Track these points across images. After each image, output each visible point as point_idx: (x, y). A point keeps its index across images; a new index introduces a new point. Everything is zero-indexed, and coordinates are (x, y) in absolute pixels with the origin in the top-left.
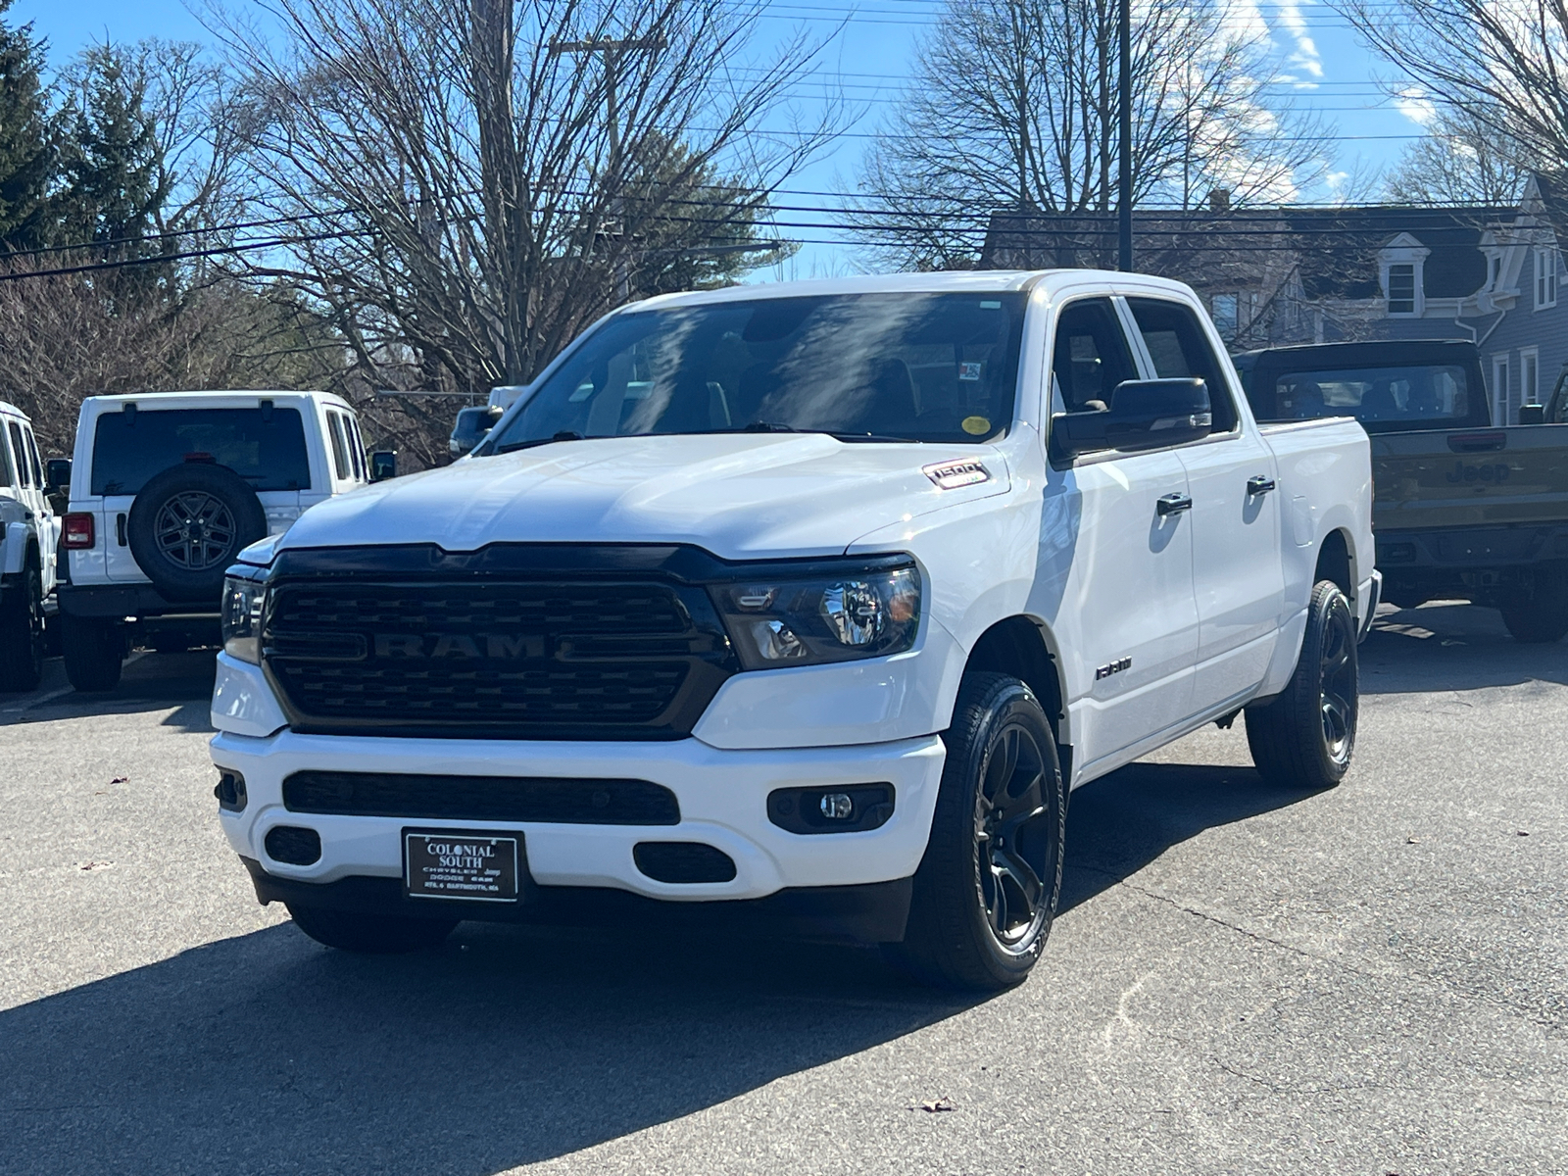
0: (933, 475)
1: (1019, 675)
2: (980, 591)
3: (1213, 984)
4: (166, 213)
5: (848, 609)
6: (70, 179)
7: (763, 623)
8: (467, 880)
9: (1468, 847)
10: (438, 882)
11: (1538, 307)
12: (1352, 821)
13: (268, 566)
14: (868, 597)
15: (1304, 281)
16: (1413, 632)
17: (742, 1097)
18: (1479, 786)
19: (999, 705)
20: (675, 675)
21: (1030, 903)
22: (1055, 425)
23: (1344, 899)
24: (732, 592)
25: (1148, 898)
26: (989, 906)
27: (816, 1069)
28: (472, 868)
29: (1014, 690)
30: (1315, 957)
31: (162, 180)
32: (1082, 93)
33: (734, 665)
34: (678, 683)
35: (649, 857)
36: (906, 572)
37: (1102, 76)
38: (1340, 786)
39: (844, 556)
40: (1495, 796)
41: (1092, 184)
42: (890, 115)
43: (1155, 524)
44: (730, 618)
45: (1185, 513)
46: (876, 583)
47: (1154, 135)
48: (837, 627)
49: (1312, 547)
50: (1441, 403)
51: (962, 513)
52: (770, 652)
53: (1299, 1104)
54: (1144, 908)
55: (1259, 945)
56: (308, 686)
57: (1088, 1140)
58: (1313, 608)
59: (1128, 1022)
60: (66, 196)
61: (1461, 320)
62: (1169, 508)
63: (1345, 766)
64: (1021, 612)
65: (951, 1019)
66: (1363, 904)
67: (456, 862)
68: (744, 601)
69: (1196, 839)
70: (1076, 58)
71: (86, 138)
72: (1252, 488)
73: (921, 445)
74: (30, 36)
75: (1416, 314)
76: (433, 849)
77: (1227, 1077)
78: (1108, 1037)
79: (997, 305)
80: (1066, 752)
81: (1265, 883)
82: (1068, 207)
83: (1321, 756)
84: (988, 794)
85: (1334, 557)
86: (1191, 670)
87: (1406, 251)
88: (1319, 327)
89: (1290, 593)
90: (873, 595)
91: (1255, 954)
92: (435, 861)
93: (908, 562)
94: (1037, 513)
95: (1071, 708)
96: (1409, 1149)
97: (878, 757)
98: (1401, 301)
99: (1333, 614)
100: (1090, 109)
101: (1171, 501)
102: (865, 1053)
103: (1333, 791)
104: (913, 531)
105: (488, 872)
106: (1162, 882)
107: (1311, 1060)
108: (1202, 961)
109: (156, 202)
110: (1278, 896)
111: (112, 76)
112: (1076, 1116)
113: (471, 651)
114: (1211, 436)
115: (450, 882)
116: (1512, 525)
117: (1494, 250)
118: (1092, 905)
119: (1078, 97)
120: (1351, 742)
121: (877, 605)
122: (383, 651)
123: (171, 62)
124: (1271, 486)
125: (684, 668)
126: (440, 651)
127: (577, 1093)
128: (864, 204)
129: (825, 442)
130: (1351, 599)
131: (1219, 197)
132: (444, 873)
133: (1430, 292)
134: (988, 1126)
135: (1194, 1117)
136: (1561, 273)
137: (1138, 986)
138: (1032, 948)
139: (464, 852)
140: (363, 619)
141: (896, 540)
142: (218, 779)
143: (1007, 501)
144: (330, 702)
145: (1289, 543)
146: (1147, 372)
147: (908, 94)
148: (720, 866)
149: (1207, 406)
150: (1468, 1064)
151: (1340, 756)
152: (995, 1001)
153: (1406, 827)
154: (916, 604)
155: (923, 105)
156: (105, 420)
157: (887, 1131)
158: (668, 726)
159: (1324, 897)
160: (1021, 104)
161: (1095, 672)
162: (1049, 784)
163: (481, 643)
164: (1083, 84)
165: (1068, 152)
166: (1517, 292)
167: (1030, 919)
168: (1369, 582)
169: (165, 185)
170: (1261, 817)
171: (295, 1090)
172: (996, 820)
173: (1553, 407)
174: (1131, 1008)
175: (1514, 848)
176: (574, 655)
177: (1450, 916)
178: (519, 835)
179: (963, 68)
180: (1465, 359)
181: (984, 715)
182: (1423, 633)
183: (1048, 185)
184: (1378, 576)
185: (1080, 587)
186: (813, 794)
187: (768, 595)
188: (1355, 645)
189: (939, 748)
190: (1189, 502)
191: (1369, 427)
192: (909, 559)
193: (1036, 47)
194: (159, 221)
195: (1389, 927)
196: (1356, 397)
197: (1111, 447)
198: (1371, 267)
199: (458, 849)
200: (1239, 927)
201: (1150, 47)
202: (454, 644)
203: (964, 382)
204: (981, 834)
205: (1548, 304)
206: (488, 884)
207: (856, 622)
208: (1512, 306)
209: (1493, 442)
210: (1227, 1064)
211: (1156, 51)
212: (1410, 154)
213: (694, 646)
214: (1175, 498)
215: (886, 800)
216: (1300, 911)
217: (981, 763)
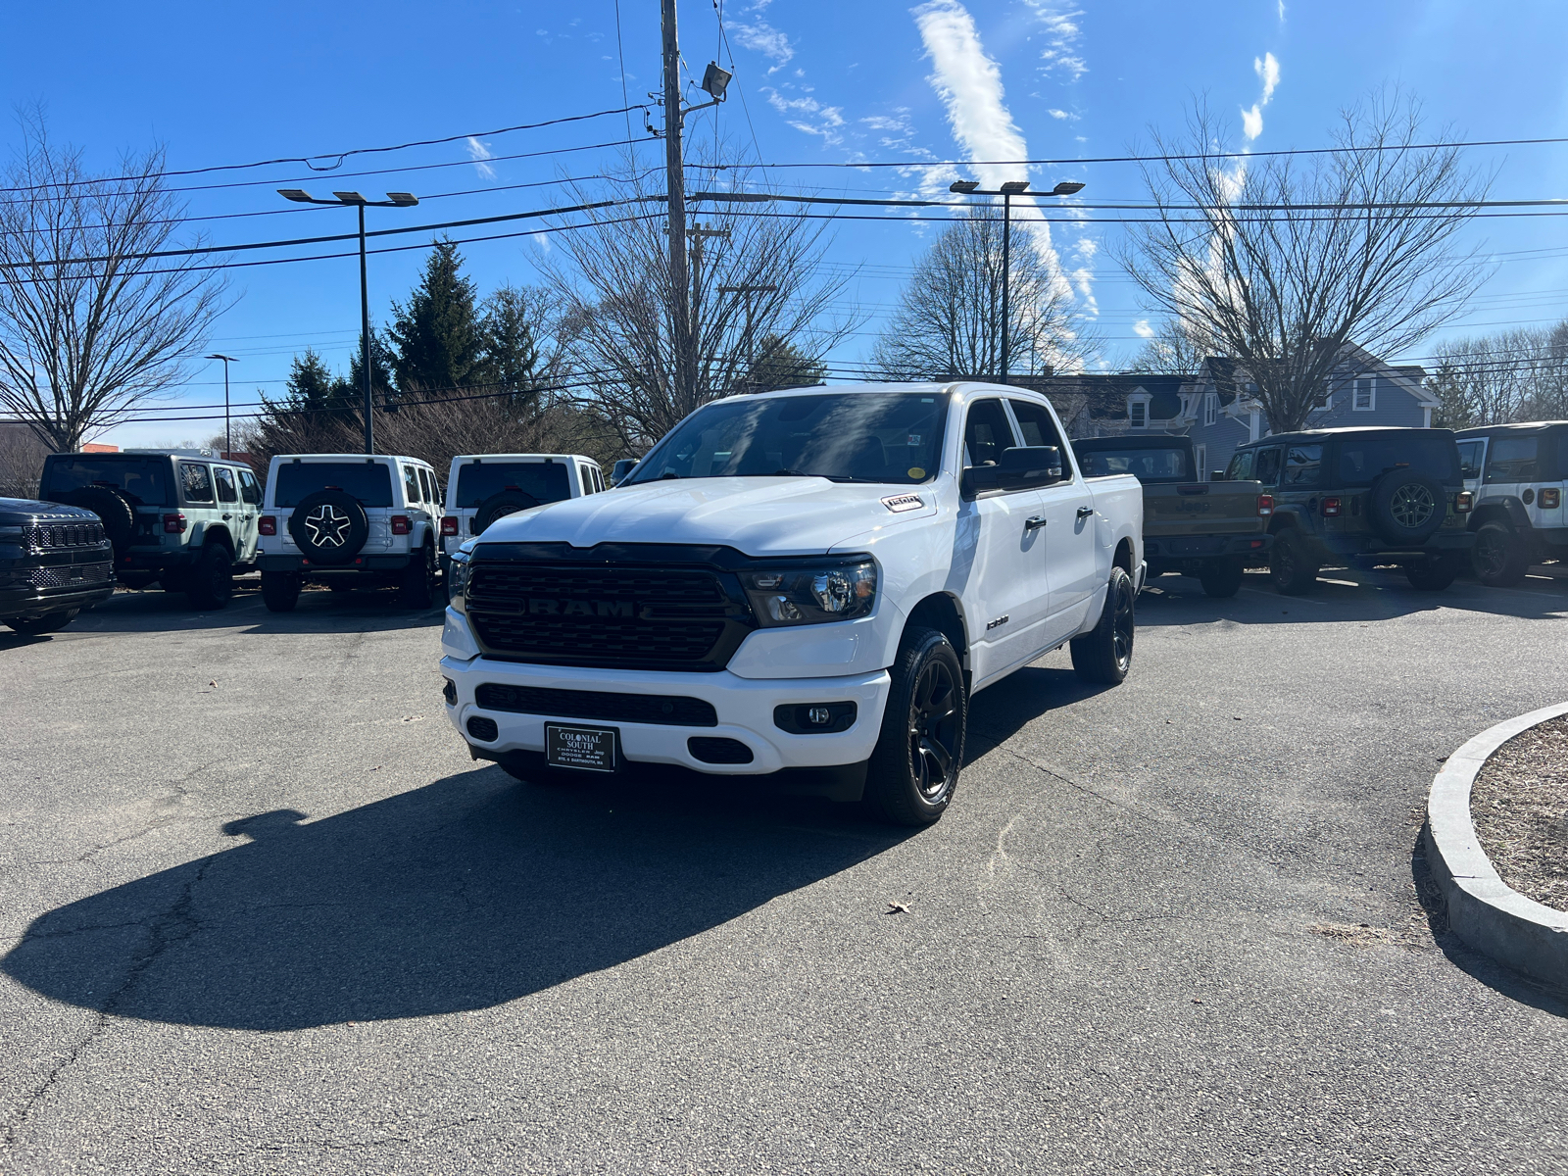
0: (888, 504)
1: (940, 628)
2: (916, 576)
3: (1058, 826)
4: (535, 370)
5: (830, 588)
6: (488, 353)
7: (774, 598)
8: (584, 757)
9: (1204, 726)
10: (566, 757)
11: (1206, 425)
12: (1132, 707)
13: (470, 554)
14: (842, 581)
15: (1090, 410)
16: (1152, 591)
17: (748, 914)
18: (1203, 686)
19: (926, 648)
20: (716, 630)
21: (943, 770)
22: (965, 474)
23: (1134, 762)
24: (754, 577)
25: (1015, 758)
26: (918, 775)
27: (800, 890)
28: (587, 749)
29: (937, 639)
30: (1120, 806)
31: (532, 353)
32: (982, 315)
33: (754, 624)
34: (718, 635)
35: (697, 746)
36: (868, 566)
37: (992, 308)
38: (1123, 683)
39: (827, 555)
40: (1213, 692)
41: (986, 360)
42: (887, 325)
43: (1025, 533)
44: (750, 592)
45: (1042, 528)
46: (848, 572)
47: (1018, 336)
48: (822, 601)
49: (1112, 547)
50: (1171, 469)
51: (904, 528)
52: (778, 616)
53: (1121, 932)
54: (1013, 765)
55: (1085, 796)
56: (491, 630)
57: (979, 963)
58: (1111, 582)
59: (1004, 855)
60: (486, 362)
61: (1167, 430)
62: (1032, 525)
63: (1126, 672)
64: (941, 590)
65: (891, 849)
66: (1146, 766)
67: (577, 745)
68: (761, 583)
69: (1042, 717)
70: (980, 298)
71: (496, 332)
72: (1080, 514)
73: (882, 485)
74: (469, 283)
75: (1145, 427)
76: (563, 736)
77: (1070, 906)
78: (992, 869)
79: (931, 401)
80: (968, 675)
81: (1085, 749)
82: (974, 372)
83: (1114, 666)
84: (918, 704)
85: (1123, 554)
86: (1043, 621)
87: (1141, 396)
88: (1097, 433)
89: (1098, 574)
90: (846, 580)
91: (1083, 803)
92: (564, 744)
93: (868, 558)
94: (953, 529)
95: (971, 648)
96: (1203, 979)
97: (849, 684)
98: (1138, 421)
99: (1122, 586)
100: (986, 323)
101: (1034, 521)
102: (834, 876)
103: (1120, 686)
104: (876, 538)
105: (597, 752)
106: (1023, 746)
107: (1126, 893)
108: (1049, 807)
109: (530, 365)
110: (1093, 759)
111: (509, 303)
112: (970, 939)
113: (587, 611)
114: (1060, 483)
115: (574, 757)
116: (1211, 535)
117: (1185, 395)
118: (981, 761)
119: (979, 317)
120: (1129, 658)
121: (848, 586)
122: (534, 610)
123: (537, 297)
124: (1091, 512)
125: (721, 626)
126: (568, 611)
127: (642, 905)
128: (873, 368)
129: (822, 483)
130: (1131, 577)
131: (1048, 369)
132: (570, 752)
133: (1152, 417)
134: (909, 946)
135: (1051, 942)
136: (1218, 408)
137: (1010, 825)
138: (944, 799)
139: (582, 739)
140: (523, 589)
141: (862, 544)
142: (445, 683)
143: (935, 520)
144: (503, 640)
145: (1099, 545)
146: (1021, 443)
147: (896, 314)
148: (743, 753)
149: (1059, 463)
150: (1230, 898)
151: (1123, 666)
152: (920, 835)
153: (1165, 712)
154: (874, 584)
155: (902, 319)
156: (464, 468)
157: (841, 949)
158: (712, 662)
159: (1122, 760)
160: (952, 320)
161: (986, 626)
162: (957, 693)
163: (594, 607)
164: (983, 311)
165: (975, 345)
166: (1196, 417)
167: (943, 781)
168: (1140, 567)
169: (535, 356)
170: (1080, 703)
171: (463, 895)
172: (923, 718)
173: (1229, 472)
174: (1006, 844)
175: (1231, 729)
176: (653, 616)
177: (1200, 777)
178: (616, 730)
179: (923, 301)
180: (1184, 446)
181: (916, 655)
182: (1158, 591)
183: (964, 361)
184: (1145, 564)
185: (979, 574)
186: (803, 709)
187: (778, 580)
188: (1133, 601)
189: (886, 678)
190: (1045, 522)
191: (1141, 481)
192: (867, 557)
193: (961, 293)
194: (531, 375)
195: (1164, 784)
196: (1125, 466)
197: (999, 488)
198: (1123, 404)
199: (578, 737)
200: (1071, 781)
201: (1017, 292)
202: (577, 607)
203: (911, 447)
204: (913, 730)
205: (1211, 423)
206: (596, 760)
207: (835, 596)
208: (1193, 424)
209: (1200, 490)
210: (1070, 895)
211: (1019, 294)
212: (1143, 349)
213: (728, 612)
214: (1036, 519)
215: (851, 713)
216: (1108, 770)
217: (914, 686)
